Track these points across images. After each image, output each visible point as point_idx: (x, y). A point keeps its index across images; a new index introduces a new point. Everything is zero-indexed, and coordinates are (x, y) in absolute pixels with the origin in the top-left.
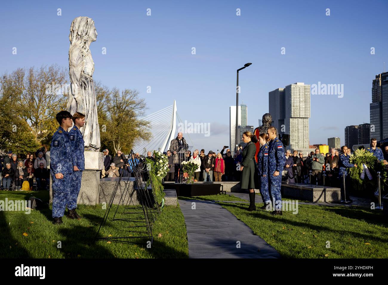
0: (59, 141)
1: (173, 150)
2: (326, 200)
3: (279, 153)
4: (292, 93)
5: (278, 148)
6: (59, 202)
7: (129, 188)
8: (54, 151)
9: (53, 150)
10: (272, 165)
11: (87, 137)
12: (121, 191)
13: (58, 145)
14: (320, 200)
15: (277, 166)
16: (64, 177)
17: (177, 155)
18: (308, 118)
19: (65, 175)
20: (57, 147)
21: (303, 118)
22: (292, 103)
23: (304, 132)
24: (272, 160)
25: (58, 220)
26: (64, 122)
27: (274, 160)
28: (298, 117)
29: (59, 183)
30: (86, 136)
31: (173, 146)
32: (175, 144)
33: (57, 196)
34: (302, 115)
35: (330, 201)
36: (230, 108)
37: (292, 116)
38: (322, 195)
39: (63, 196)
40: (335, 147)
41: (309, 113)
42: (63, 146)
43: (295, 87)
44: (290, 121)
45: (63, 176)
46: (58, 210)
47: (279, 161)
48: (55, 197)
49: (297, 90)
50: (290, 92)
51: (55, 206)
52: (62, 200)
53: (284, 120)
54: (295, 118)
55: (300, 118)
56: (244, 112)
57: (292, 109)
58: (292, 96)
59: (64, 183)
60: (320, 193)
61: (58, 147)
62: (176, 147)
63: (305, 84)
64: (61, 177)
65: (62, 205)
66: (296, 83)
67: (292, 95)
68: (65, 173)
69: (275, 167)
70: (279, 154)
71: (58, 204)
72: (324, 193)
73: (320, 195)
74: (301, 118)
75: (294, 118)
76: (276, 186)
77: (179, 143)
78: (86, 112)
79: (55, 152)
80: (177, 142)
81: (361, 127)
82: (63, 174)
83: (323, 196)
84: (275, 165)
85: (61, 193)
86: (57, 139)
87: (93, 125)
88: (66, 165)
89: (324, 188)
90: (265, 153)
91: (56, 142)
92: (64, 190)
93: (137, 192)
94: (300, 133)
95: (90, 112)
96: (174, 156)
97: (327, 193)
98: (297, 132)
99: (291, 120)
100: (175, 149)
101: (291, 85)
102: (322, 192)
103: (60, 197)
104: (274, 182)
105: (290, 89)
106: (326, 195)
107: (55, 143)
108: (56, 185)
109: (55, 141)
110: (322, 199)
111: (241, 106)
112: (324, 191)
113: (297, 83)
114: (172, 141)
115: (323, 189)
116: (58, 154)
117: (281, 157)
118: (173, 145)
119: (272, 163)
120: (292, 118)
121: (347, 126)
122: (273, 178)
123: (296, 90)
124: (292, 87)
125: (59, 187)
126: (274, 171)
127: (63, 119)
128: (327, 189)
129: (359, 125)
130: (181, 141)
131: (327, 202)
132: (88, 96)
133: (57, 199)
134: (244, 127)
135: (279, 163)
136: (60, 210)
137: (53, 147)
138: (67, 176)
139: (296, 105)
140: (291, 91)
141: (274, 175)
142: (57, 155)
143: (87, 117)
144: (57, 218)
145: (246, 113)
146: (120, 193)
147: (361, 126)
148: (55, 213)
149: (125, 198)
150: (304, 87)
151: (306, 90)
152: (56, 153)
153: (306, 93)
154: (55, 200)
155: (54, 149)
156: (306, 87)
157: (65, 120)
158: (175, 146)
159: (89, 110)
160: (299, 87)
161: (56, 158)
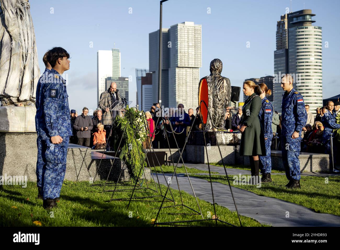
0: (57, 90)
1: (104, 106)
2: (313, 169)
3: (299, 108)
4: (179, 35)
5: (298, 102)
6: (54, 177)
7: (86, 157)
8: (51, 104)
9: (49, 103)
10: (290, 125)
11: (27, 86)
12: (74, 162)
13: (56, 96)
14: (305, 169)
15: (296, 125)
16: (63, 142)
17: (109, 113)
18: (198, 68)
19: (64, 138)
20: (54, 99)
21: (193, 68)
22: (179, 48)
23: (194, 85)
24: (289, 118)
25: (52, 202)
26: (60, 63)
27: (292, 117)
28: (186, 66)
29: (57, 150)
30: (25, 86)
31: (104, 101)
32: (106, 99)
33: (51, 168)
34: (191, 63)
35: (317, 171)
36: (98, 53)
37: (179, 65)
38: (307, 163)
39: (61, 168)
40: (232, 105)
41: (200, 62)
42: (61, 97)
43: (182, 27)
44: (176, 72)
45: (62, 139)
46: (53, 188)
47: (299, 119)
48: (49, 170)
49: (185, 31)
50: (176, 34)
51: (48, 182)
52: (59, 174)
53: (168, 70)
54: (183, 67)
55: (188, 68)
56: (116, 59)
57: (179, 56)
58: (179, 39)
59: (63, 149)
60: (305, 160)
61: (56, 99)
62: (108, 102)
63: (195, 24)
64: (60, 141)
65: (59, 181)
66: (184, 23)
67: (179, 37)
68: (65, 135)
69: (293, 126)
70: (299, 110)
71: (54, 180)
72: (310, 161)
73: (305, 163)
74: (190, 68)
75: (180, 67)
76: (295, 150)
77: (112, 97)
78: (24, 52)
79: (52, 106)
80: (109, 96)
81: (262, 80)
82: (62, 138)
83: (309, 164)
84: (293, 124)
85: (58, 164)
86: (54, 87)
87: (33, 70)
88: (64, 124)
89: (310, 155)
90: (266, 109)
91: (54, 91)
92: (63, 160)
93: (96, 163)
94: (188, 87)
95: (29, 52)
96: (105, 114)
97: (314, 161)
98: (184, 85)
99: (177, 70)
100: (107, 105)
101: (177, 25)
102: (307, 159)
103: (57, 170)
104: (292, 146)
105: (176, 30)
106: (313, 164)
107: (52, 93)
108: (52, 153)
109: (51, 89)
110: (308, 169)
111: (112, 51)
112: (310, 158)
113: (186, 22)
114: (102, 94)
115: (308, 156)
116: (56, 108)
117: (302, 113)
118: (104, 99)
119: (289, 122)
120: (178, 67)
121: (246, 79)
122: (291, 140)
123: (183, 31)
124: (179, 27)
125: (57, 156)
126: (292, 131)
127: (59, 59)
128: (314, 156)
129: (261, 78)
130: (115, 95)
131: (313, 172)
132: (25, 28)
133: (52, 173)
134: (117, 78)
135: (299, 121)
136: (56, 188)
137: (49, 99)
138: (67, 140)
139: (183, 50)
140: (177, 32)
141: (293, 137)
142: (56, 110)
143: (26, 59)
144: (52, 199)
145: (119, 60)
146: (73, 165)
147: (264, 79)
148: (49, 192)
149: (80, 172)
150: (194, 28)
151: (196, 32)
152: (54, 108)
153: (196, 36)
154: (48, 174)
155: (50, 100)
156: (196, 28)
157: (61, 61)
158: (106, 100)
159: (29, 49)
160: (188, 27)
161: (54, 114)
